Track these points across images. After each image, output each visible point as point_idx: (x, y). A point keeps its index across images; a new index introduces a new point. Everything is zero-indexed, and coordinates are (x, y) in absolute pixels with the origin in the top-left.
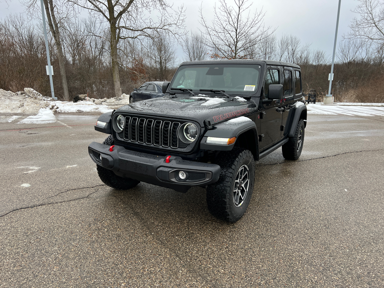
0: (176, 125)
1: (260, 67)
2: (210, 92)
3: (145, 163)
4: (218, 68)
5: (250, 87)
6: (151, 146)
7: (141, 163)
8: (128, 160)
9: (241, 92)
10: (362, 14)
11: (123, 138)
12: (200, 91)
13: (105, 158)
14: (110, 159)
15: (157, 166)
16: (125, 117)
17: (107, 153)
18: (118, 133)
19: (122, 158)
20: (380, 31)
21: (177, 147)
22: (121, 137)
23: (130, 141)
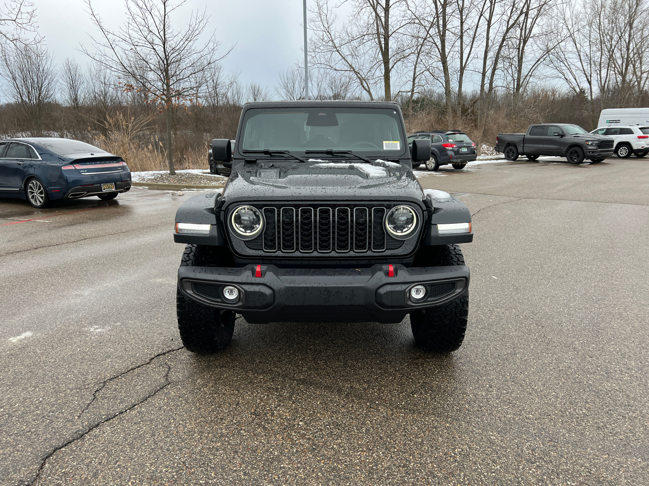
0: (379, 212)
1: (395, 113)
2: (325, 155)
3: (347, 285)
4: (324, 114)
5: (392, 143)
6: (331, 254)
9: (380, 152)
10: (316, 32)
11: (262, 250)
12: (306, 153)
13: (255, 292)
14: (268, 292)
15: (378, 286)
16: (262, 209)
17: (254, 282)
18: (244, 241)
19: (292, 285)
20: (344, 58)
21: (384, 248)
22: (254, 248)
23: (280, 251)
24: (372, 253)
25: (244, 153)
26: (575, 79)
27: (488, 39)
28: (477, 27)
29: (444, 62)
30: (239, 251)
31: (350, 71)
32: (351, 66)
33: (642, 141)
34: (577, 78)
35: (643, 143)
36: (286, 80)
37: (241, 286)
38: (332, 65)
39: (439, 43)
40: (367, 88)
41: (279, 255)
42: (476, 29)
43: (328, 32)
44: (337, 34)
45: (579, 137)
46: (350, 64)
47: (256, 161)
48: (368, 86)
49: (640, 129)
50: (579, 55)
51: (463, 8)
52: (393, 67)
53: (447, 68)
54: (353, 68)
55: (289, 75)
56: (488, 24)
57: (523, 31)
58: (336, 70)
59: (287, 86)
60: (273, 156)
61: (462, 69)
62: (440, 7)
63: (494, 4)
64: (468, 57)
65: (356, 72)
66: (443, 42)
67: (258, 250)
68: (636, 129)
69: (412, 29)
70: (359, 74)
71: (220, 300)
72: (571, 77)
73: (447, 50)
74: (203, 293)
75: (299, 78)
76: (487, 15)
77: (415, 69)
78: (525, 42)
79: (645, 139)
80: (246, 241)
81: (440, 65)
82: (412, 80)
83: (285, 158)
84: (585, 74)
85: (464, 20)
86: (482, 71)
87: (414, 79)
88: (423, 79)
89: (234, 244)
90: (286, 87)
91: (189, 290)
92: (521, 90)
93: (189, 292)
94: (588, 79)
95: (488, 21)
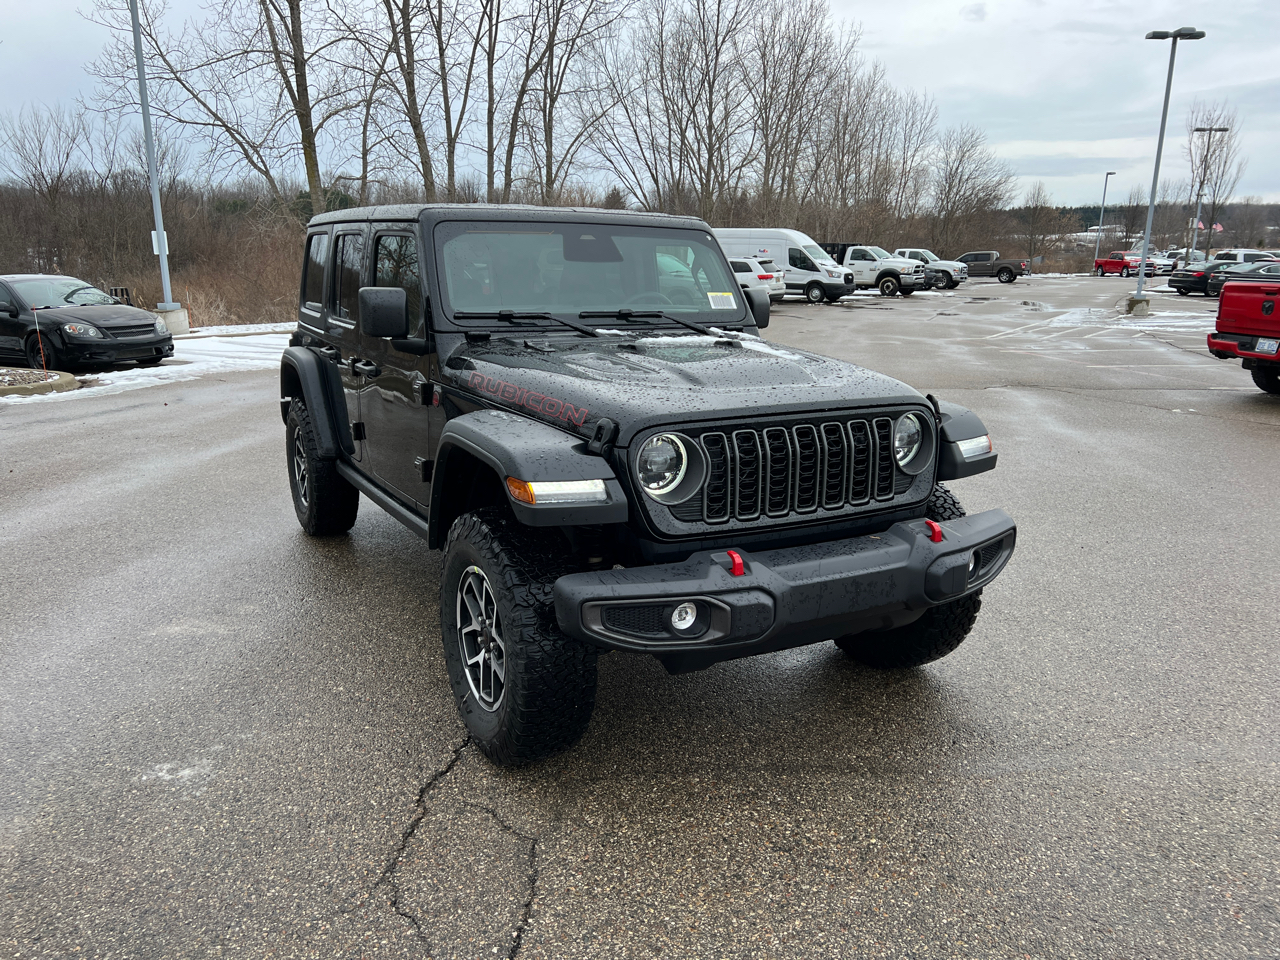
0: (884, 427)
1: (709, 238)
3: (884, 568)
5: (722, 296)
6: (818, 513)
7: (871, 570)
8: (824, 579)
11: (702, 520)
12: (581, 317)
13: (751, 606)
14: (767, 600)
15: (929, 561)
16: (699, 437)
17: (740, 586)
18: (668, 506)
19: (800, 582)
20: (195, 96)
21: (890, 492)
22: (687, 518)
23: (734, 519)
24: (878, 504)
25: (455, 318)
26: (634, 173)
27: (491, 86)
28: (472, 62)
29: (416, 125)
30: (663, 528)
31: (213, 125)
32: (215, 115)
33: (764, 284)
34: (636, 172)
35: (767, 286)
36: (19, 133)
37: (720, 597)
38: (170, 108)
39: (402, 86)
40: (260, 165)
41: (735, 528)
42: (471, 66)
43: (150, 36)
44: (173, 43)
45: (682, 276)
46: (214, 110)
47: (490, 336)
48: (262, 161)
49: (760, 263)
50: (635, 131)
51: (440, 22)
52: (321, 126)
53: (424, 136)
54: (220, 120)
55: (27, 122)
56: (489, 59)
57: (549, 80)
58: (180, 121)
59: (23, 146)
60: (519, 325)
61: (451, 141)
62: (397, 16)
63: (497, 25)
64: (461, 119)
65: (228, 129)
66: (410, 84)
67: (696, 521)
68: (753, 263)
69: (344, 51)
70: (239, 134)
71: (665, 635)
72: (625, 169)
73: (420, 101)
74: (626, 626)
75: (53, 129)
76: (485, 41)
77: (364, 133)
78: (553, 101)
79: (769, 281)
80: (673, 506)
81: (407, 128)
82: (361, 156)
83: (540, 329)
84: (647, 164)
85: (444, 46)
86: (486, 145)
87: (365, 153)
88: (380, 153)
89: (652, 514)
90: (20, 149)
91: (596, 624)
92: (556, 185)
93: (595, 628)
94: (652, 175)
95: (488, 54)
